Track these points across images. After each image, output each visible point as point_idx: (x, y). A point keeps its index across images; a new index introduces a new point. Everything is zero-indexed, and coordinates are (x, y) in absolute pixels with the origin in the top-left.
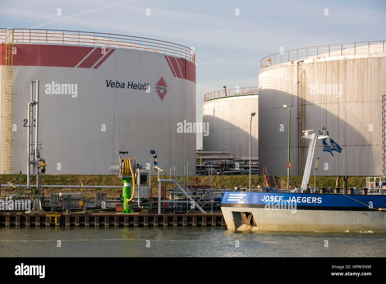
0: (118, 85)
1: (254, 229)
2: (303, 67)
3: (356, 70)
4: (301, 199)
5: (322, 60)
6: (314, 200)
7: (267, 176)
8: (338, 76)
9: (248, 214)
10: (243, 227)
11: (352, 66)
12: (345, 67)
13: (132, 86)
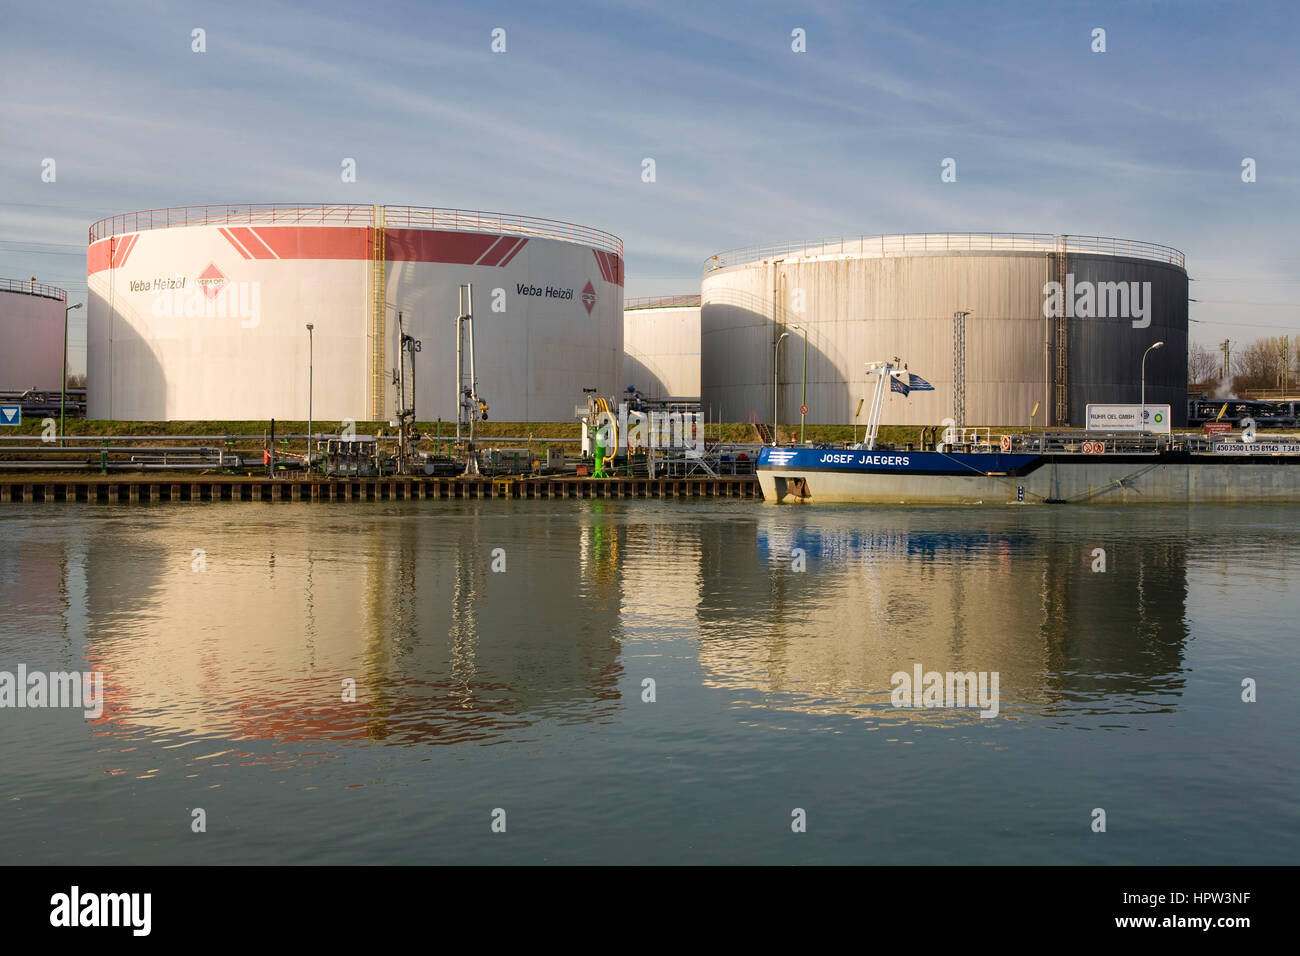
0: (533, 292)
1: (806, 500)
2: (783, 269)
3: (863, 276)
4: (880, 459)
5: (813, 259)
6: (898, 460)
7: (757, 426)
8: (836, 282)
9: (797, 480)
10: (789, 498)
11: (857, 269)
12: (848, 270)
13: (552, 293)
